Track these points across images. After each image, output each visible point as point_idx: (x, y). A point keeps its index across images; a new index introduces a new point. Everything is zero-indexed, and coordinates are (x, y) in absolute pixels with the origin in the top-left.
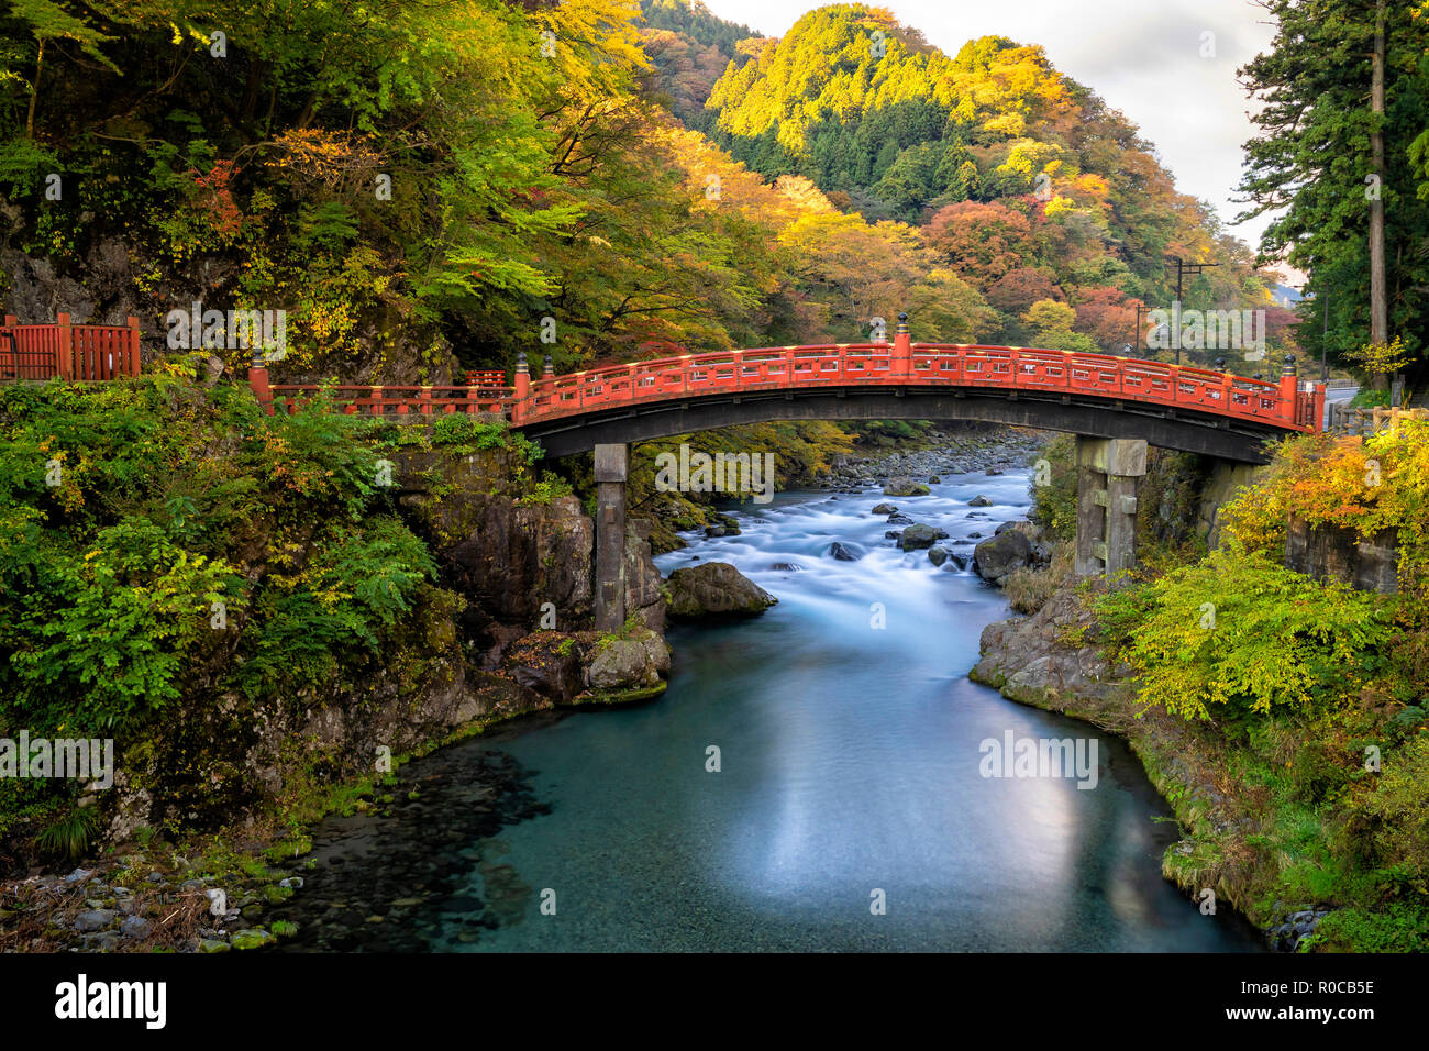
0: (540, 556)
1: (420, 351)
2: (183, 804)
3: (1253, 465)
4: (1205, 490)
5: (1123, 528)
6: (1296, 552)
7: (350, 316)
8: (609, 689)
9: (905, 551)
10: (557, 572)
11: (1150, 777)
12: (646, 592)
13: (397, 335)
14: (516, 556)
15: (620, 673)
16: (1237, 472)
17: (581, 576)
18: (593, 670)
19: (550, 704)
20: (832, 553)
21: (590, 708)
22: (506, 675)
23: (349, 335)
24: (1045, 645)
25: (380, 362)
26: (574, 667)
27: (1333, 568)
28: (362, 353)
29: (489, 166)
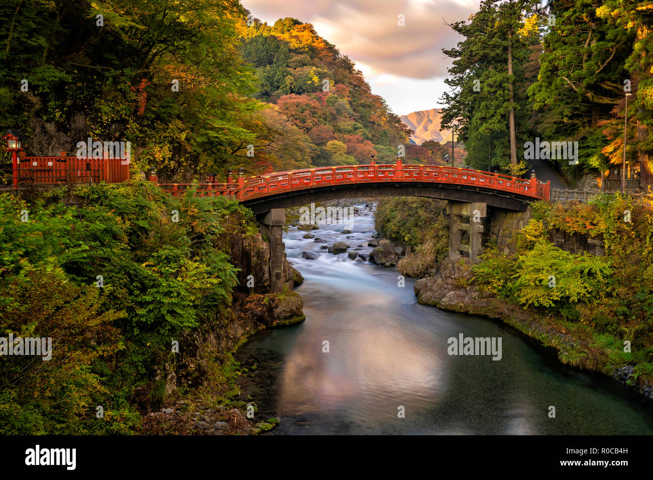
0: (252, 260)
1: (195, 167)
2: (186, 377)
3: (517, 212)
4: (492, 223)
5: (477, 238)
6: (559, 244)
7: (170, 151)
8: (286, 318)
9: (335, 254)
10: (259, 267)
11: (524, 332)
12: (289, 275)
13: (187, 159)
14: (244, 260)
15: (291, 311)
16: (509, 215)
17: (266, 268)
18: (279, 310)
19: (264, 327)
20: (304, 257)
21: (279, 327)
22: (245, 315)
23: (170, 159)
24: (450, 287)
25: (181, 172)
26: (270, 309)
27: (577, 249)
28: (174, 168)
29: (238, 84)
